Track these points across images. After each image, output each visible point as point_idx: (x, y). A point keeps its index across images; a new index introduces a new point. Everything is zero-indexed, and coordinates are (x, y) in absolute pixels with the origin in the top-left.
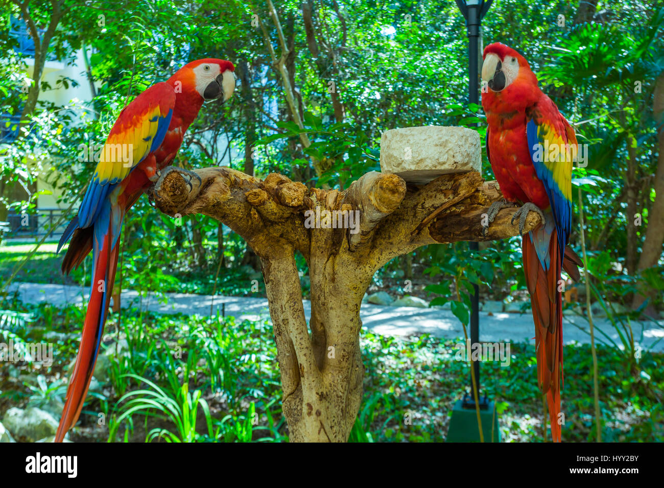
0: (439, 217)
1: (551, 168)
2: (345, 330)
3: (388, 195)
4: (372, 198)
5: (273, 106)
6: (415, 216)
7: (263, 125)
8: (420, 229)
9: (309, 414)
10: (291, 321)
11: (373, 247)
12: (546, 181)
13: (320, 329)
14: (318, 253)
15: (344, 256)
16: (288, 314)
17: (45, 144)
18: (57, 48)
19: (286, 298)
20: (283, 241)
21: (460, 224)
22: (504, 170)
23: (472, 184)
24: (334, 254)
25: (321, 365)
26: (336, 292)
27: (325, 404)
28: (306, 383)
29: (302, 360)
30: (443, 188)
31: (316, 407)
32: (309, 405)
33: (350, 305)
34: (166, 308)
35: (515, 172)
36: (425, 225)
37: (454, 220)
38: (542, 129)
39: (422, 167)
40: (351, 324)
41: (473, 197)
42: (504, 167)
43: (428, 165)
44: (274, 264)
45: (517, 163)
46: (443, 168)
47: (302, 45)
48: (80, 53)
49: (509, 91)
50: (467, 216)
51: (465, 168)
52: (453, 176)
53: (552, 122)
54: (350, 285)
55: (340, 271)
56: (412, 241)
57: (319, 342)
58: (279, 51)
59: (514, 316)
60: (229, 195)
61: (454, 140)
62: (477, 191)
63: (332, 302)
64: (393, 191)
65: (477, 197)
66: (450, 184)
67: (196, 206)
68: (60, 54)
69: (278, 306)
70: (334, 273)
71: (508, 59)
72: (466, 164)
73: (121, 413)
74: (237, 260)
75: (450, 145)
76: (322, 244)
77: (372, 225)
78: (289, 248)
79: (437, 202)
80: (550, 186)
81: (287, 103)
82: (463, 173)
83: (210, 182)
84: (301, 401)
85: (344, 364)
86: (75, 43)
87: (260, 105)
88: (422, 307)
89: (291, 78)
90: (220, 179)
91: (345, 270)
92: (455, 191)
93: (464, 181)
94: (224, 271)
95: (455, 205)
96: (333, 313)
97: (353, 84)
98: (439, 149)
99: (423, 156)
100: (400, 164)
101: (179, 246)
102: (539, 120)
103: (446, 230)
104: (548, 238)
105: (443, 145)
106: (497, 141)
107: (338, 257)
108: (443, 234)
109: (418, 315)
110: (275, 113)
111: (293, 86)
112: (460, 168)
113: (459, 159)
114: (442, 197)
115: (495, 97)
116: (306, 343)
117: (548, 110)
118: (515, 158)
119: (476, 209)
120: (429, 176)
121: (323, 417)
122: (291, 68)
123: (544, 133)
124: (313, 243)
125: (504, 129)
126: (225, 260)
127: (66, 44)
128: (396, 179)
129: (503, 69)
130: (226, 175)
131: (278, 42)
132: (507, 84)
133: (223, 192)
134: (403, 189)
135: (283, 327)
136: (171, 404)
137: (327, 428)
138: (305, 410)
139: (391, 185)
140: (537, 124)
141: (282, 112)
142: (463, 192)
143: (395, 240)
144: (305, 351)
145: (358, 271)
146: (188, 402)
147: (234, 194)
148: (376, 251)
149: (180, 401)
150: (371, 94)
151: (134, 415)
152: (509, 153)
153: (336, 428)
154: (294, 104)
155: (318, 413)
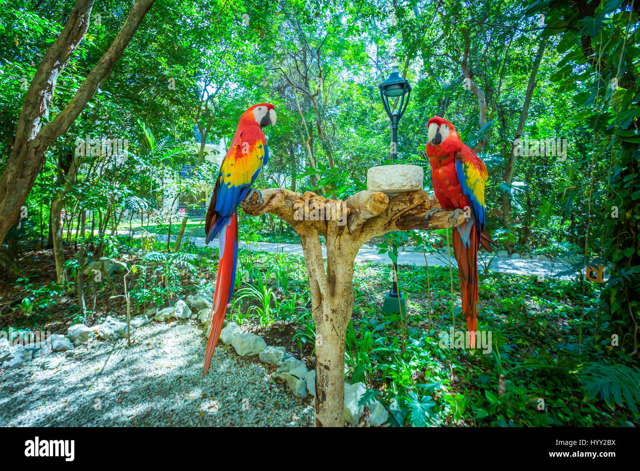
0: (401, 216)
1: (472, 188)
2: (346, 275)
3: (378, 205)
4: (368, 206)
5: (303, 162)
6: (387, 215)
7: (300, 171)
8: (390, 223)
9: (327, 320)
10: (317, 270)
11: (362, 232)
12: (469, 196)
13: (332, 274)
14: (331, 234)
15: (346, 236)
16: (316, 267)
17: (204, 178)
18: (211, 137)
19: (314, 258)
20: (313, 227)
21: (414, 220)
22: (441, 190)
23: (421, 198)
24: (340, 235)
25: (333, 294)
26: (341, 255)
27: (335, 315)
28: (324, 303)
29: (323, 291)
30: (404, 200)
31: (330, 317)
32: (326, 315)
33: (349, 263)
34: (258, 249)
35: (448, 191)
36: (393, 220)
37: (410, 218)
38: (465, 165)
39: (393, 188)
40: (349, 272)
41: (422, 205)
42: (441, 188)
43: (396, 187)
44: (308, 240)
45: (450, 185)
46: (404, 188)
47: (316, 136)
48: (222, 140)
49: (444, 144)
50: (418, 216)
51: (417, 189)
52: (410, 193)
53: (471, 161)
54: (349, 252)
55: (344, 244)
56: (385, 229)
57: (332, 280)
58: (306, 139)
59: (408, 253)
60: (284, 203)
61: (411, 172)
62: (424, 202)
63: (339, 260)
64: (381, 203)
65: (424, 205)
66: (407, 198)
67: (266, 209)
68: (213, 140)
69: (309, 262)
70: (340, 245)
71: (443, 126)
72: (418, 186)
73: (239, 297)
74: (288, 228)
75: (409, 176)
76: (333, 229)
77: (364, 221)
78: (316, 231)
79: (400, 208)
80: (472, 199)
81: (310, 161)
82: (415, 192)
83: (273, 196)
84: (322, 312)
85: (345, 293)
86: (219, 135)
87: (298, 162)
88: (367, 248)
89: (312, 150)
90: (279, 195)
91: (346, 243)
92: (411, 201)
93: (416, 196)
94: (283, 232)
95: (411, 210)
96: (339, 267)
97: (338, 152)
98: (402, 178)
99: (393, 182)
100: (379, 186)
101: (264, 222)
102: (463, 160)
103: (405, 224)
104: (469, 230)
105: (405, 175)
106: (437, 173)
107: (342, 236)
108: (403, 225)
109: (367, 253)
110: (304, 165)
111: (312, 153)
112: (414, 189)
113: (414, 183)
114: (403, 204)
115: (435, 148)
116: (325, 282)
117: (468, 154)
118: (448, 182)
119: (424, 212)
120: (394, 193)
121: (334, 322)
122: (311, 145)
123: (466, 167)
124: (329, 229)
125: (441, 166)
126: (283, 228)
127: (216, 136)
128: (383, 195)
129: (440, 132)
130: (282, 192)
131: (306, 135)
132: (443, 140)
133: (281, 202)
134: (387, 201)
135: (312, 273)
136: (259, 294)
137: (336, 328)
138: (324, 318)
139: (380, 199)
140: (462, 162)
141: (307, 165)
142: (416, 202)
143: (375, 228)
144: (324, 286)
145: (353, 244)
146: (266, 293)
147: (287, 203)
148: (364, 234)
149: (263, 293)
150: (345, 157)
151: (243, 298)
152: (445, 179)
153: (341, 328)
154: (313, 161)
155: (332, 320)
